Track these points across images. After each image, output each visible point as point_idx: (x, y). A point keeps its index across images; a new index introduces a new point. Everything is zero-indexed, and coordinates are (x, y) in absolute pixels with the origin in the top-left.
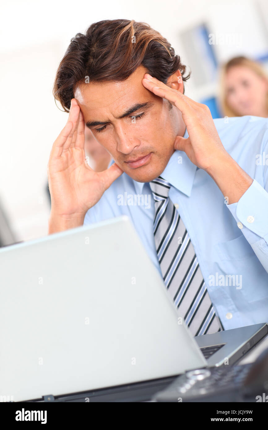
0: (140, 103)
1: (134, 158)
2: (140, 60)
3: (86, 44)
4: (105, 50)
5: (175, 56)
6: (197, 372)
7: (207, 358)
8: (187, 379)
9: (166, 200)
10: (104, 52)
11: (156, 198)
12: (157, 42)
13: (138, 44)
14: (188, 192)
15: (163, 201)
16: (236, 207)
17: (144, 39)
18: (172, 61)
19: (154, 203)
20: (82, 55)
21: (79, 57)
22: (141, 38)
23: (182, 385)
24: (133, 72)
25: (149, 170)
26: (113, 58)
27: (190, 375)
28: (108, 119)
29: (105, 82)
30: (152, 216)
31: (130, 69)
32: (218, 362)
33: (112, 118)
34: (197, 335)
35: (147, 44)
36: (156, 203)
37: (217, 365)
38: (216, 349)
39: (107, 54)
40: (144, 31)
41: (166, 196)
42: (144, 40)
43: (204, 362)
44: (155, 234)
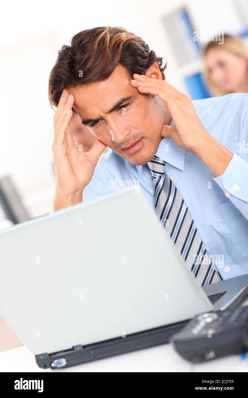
0: (124, 98)
1: (128, 145)
2: (117, 60)
3: (71, 53)
4: (86, 56)
5: (150, 51)
6: (206, 315)
7: (213, 304)
8: (197, 322)
9: (162, 175)
10: (85, 58)
11: (154, 175)
12: (131, 42)
13: (113, 46)
14: (181, 166)
15: (160, 177)
16: (222, 179)
17: (118, 41)
18: (147, 56)
19: (153, 180)
20: (68, 64)
21: (66, 66)
22: (115, 41)
23: (193, 327)
24: (113, 72)
25: (144, 154)
26: (93, 62)
27: (200, 318)
28: (99, 116)
29: (89, 84)
30: (152, 191)
31: (110, 69)
32: (222, 306)
33: (102, 114)
34: (203, 285)
35: (122, 45)
36: (154, 179)
37: (222, 309)
38: (219, 296)
39: (87, 60)
40: (117, 35)
41: (162, 172)
42: (118, 43)
43: (211, 307)
44: (156, 205)
